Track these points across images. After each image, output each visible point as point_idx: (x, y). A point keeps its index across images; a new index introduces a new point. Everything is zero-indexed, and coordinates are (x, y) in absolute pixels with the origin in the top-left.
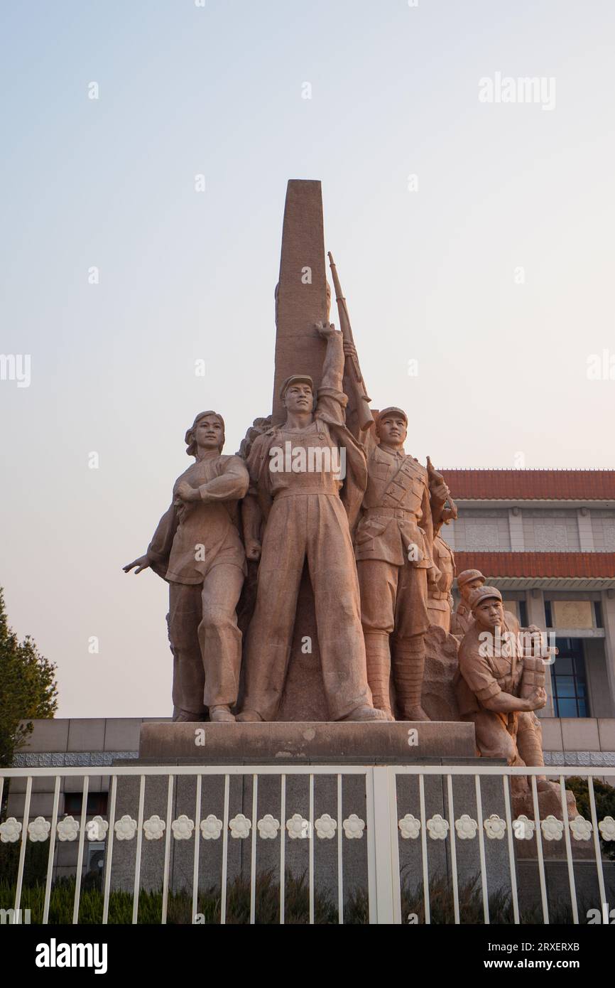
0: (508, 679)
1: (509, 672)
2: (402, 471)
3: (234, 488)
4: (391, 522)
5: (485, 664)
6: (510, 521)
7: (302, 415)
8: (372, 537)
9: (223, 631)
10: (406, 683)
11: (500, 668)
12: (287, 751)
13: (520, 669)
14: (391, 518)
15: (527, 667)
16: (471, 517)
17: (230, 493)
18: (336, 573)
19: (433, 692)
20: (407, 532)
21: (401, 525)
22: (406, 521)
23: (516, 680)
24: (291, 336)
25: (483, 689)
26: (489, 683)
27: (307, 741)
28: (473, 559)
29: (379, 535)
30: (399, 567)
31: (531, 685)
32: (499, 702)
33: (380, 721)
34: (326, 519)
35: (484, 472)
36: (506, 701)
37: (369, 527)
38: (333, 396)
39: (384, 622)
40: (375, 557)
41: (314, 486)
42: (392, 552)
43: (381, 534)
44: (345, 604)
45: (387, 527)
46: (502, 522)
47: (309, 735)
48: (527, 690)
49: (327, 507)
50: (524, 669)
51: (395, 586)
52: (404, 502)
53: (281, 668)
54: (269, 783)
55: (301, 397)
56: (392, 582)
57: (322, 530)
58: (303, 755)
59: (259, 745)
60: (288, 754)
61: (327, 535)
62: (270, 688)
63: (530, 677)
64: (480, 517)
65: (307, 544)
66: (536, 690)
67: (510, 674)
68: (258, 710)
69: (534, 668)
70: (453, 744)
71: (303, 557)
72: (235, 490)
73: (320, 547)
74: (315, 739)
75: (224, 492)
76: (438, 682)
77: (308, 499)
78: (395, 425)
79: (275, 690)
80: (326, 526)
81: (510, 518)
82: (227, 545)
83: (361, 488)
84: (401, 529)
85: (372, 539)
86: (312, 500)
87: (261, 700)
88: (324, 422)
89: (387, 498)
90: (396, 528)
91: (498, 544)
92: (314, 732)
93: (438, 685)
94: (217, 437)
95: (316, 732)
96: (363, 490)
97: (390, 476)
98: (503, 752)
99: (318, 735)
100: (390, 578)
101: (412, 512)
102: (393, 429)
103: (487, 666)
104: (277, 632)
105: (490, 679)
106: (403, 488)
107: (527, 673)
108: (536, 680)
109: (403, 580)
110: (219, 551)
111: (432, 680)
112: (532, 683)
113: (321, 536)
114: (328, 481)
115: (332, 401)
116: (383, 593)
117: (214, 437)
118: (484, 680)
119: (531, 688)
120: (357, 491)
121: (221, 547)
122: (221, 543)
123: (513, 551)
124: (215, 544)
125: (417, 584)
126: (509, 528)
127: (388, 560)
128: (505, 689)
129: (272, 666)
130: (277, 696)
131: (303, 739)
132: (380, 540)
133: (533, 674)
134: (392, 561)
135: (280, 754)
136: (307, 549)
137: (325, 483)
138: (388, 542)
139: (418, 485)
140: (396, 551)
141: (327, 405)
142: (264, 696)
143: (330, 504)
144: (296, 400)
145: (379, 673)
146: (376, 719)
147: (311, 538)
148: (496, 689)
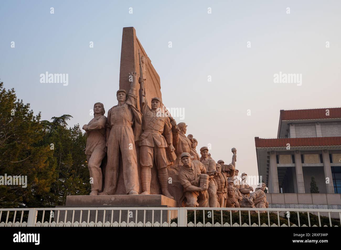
0: (194, 181)
1: (194, 179)
2: (154, 117)
3: (97, 126)
4: (150, 134)
5: (185, 177)
6: (316, 127)
7: (121, 102)
8: (144, 139)
9: (93, 169)
10: (162, 183)
11: (191, 178)
12: (106, 204)
13: (199, 178)
14: (150, 133)
15: (201, 177)
16: (301, 126)
17: (96, 127)
18: (126, 150)
19: (176, 185)
20: (155, 137)
21: (153, 135)
22: (155, 133)
23: (197, 182)
24: (124, 77)
25: (184, 184)
26: (186, 182)
27: (112, 201)
28: (301, 140)
29: (146, 138)
30: (154, 148)
31: (202, 183)
32: (190, 188)
33: (134, 195)
34: (123, 134)
35: (305, 110)
36: (192, 188)
37: (143, 136)
38: (131, 95)
39: (147, 165)
40: (144, 145)
41: (120, 124)
42: (150, 143)
43: (147, 137)
44: (129, 160)
45: (148, 135)
46: (313, 127)
47: (113, 199)
48: (201, 184)
49: (124, 130)
50: (200, 178)
51: (152, 154)
52: (154, 127)
53: (115, 179)
54: (101, 212)
55: (120, 96)
56: (151, 152)
57: (122, 137)
58: (111, 205)
59: (99, 202)
60: (106, 205)
61: (124, 139)
62: (112, 185)
63: (202, 181)
64: (305, 126)
65: (119, 142)
66: (204, 184)
67: (195, 180)
68: (107, 191)
69: (203, 178)
70: (155, 201)
71: (118, 146)
72: (97, 127)
73: (122, 142)
74: (115, 200)
75: (94, 127)
76: (177, 182)
77: (118, 128)
78: (155, 103)
79: (114, 185)
80: (124, 136)
81: (316, 126)
82: (99, 143)
83: (140, 124)
84: (153, 136)
85: (143, 139)
86: (120, 128)
87: (108, 188)
88: (127, 104)
89: (149, 126)
90: (151, 136)
91: (312, 135)
92: (114, 198)
93: (177, 183)
94: (100, 110)
95: (115, 198)
96: (141, 124)
97: (150, 119)
98: (191, 204)
99: (115, 199)
100: (150, 151)
101: (157, 130)
102: (154, 104)
103: (186, 177)
104: (112, 169)
105: (187, 181)
106: (154, 123)
107: (201, 179)
108: (204, 181)
109: (155, 152)
110: (97, 145)
111: (176, 182)
112: (203, 182)
113: (122, 139)
114: (125, 122)
115: (131, 97)
116: (147, 156)
117: (99, 110)
118: (184, 182)
119: (202, 184)
120: (139, 124)
121: (97, 144)
122: (97, 142)
123: (318, 137)
124: (95, 143)
125: (160, 152)
126: (316, 129)
127: (148, 146)
128: (193, 184)
129: (112, 179)
130: (114, 187)
131: (111, 200)
132: (146, 140)
133: (203, 179)
134: (150, 146)
135: (104, 204)
136: (119, 143)
137: (124, 123)
138: (149, 140)
139: (160, 122)
140: (152, 143)
141: (130, 99)
142: (110, 187)
143: (125, 129)
144: (119, 97)
145: (145, 180)
146: (133, 194)
147: (119, 140)
148: (189, 184)
